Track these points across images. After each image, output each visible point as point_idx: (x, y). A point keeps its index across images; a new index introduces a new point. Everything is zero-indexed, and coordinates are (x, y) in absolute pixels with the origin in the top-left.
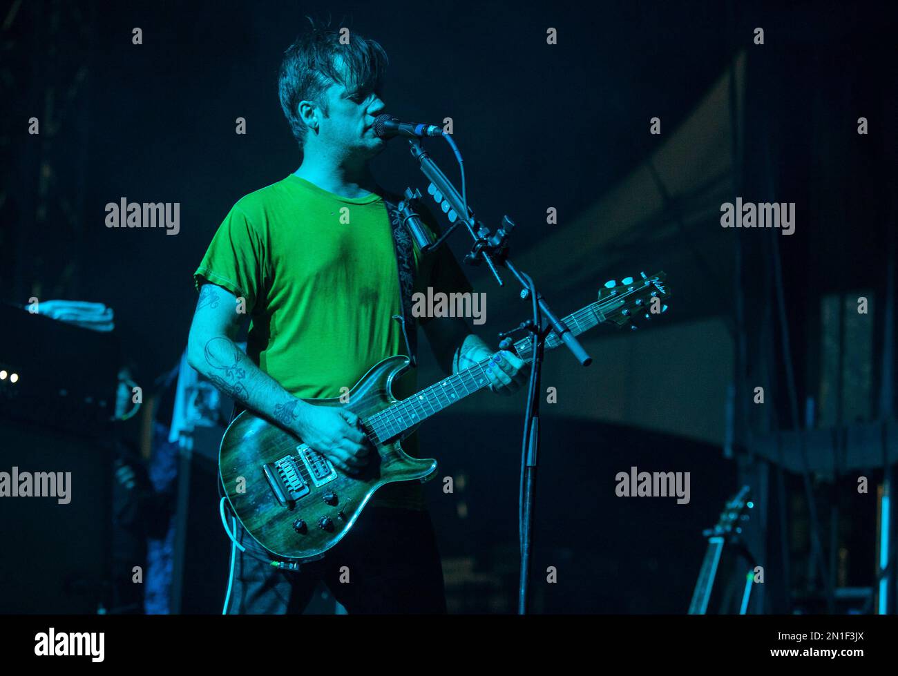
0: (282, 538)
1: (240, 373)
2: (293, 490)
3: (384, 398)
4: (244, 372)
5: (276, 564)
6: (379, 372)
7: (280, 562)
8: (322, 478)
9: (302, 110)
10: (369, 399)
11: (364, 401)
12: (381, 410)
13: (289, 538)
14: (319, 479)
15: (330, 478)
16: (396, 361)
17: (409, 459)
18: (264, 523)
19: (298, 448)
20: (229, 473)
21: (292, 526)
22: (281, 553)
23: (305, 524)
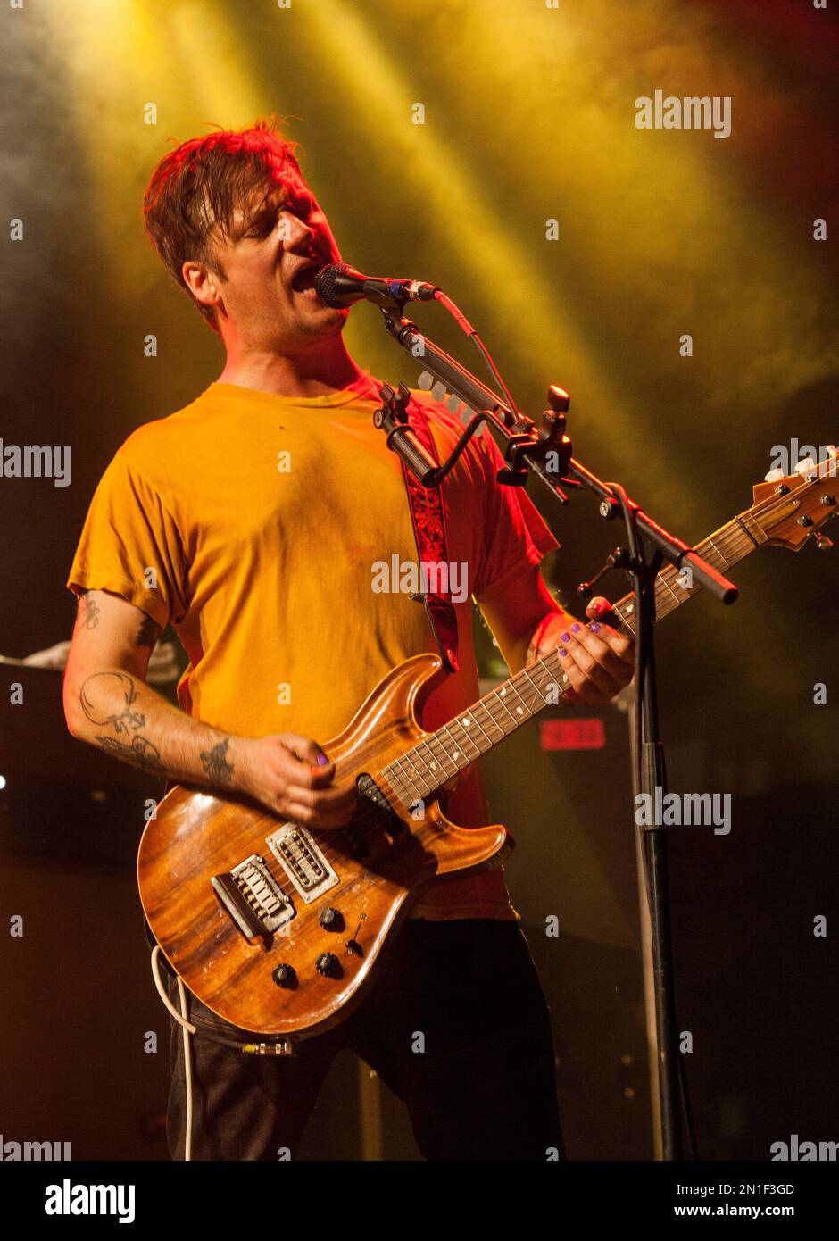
0: (258, 1000)
1: (138, 721)
2: (266, 915)
3: (405, 732)
4: (143, 717)
5: (251, 1048)
6: (392, 688)
7: (258, 1044)
8: (314, 886)
9: (189, 279)
10: (379, 738)
11: (370, 744)
12: (401, 753)
13: (269, 1000)
14: (307, 890)
15: (326, 885)
16: (419, 664)
17: (459, 832)
18: (225, 979)
19: (267, 840)
20: (157, 902)
21: (271, 978)
22: (259, 1027)
23: (294, 972)
